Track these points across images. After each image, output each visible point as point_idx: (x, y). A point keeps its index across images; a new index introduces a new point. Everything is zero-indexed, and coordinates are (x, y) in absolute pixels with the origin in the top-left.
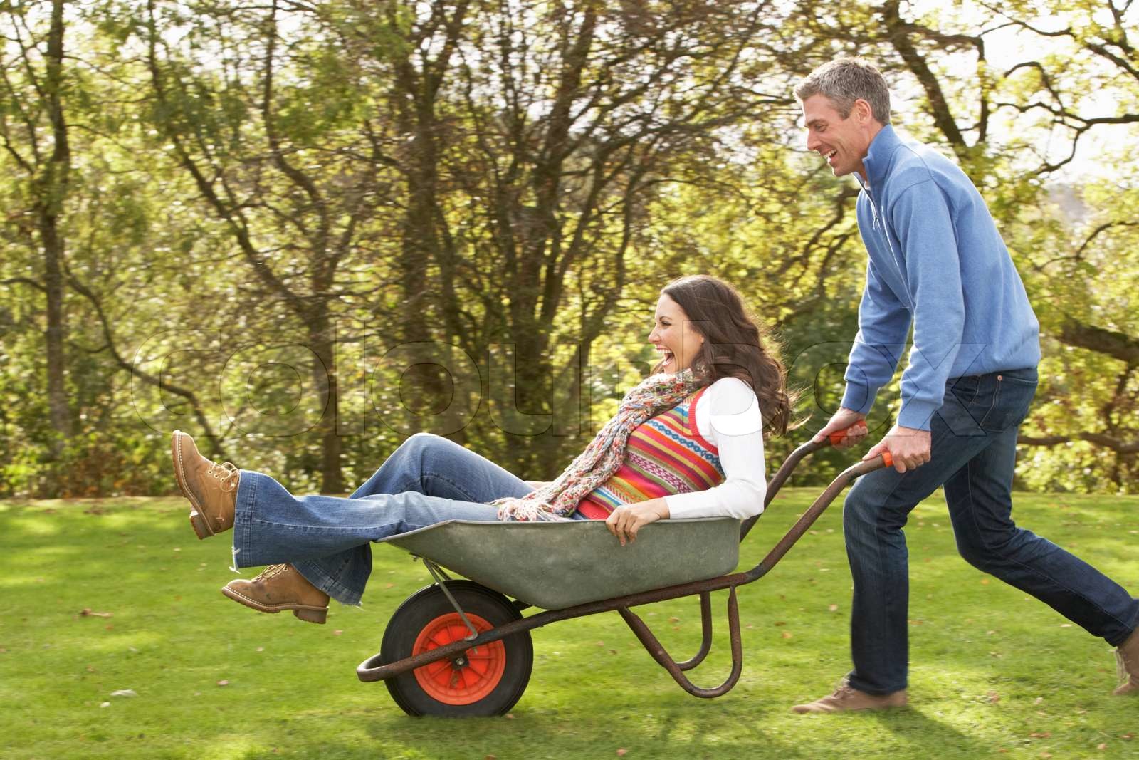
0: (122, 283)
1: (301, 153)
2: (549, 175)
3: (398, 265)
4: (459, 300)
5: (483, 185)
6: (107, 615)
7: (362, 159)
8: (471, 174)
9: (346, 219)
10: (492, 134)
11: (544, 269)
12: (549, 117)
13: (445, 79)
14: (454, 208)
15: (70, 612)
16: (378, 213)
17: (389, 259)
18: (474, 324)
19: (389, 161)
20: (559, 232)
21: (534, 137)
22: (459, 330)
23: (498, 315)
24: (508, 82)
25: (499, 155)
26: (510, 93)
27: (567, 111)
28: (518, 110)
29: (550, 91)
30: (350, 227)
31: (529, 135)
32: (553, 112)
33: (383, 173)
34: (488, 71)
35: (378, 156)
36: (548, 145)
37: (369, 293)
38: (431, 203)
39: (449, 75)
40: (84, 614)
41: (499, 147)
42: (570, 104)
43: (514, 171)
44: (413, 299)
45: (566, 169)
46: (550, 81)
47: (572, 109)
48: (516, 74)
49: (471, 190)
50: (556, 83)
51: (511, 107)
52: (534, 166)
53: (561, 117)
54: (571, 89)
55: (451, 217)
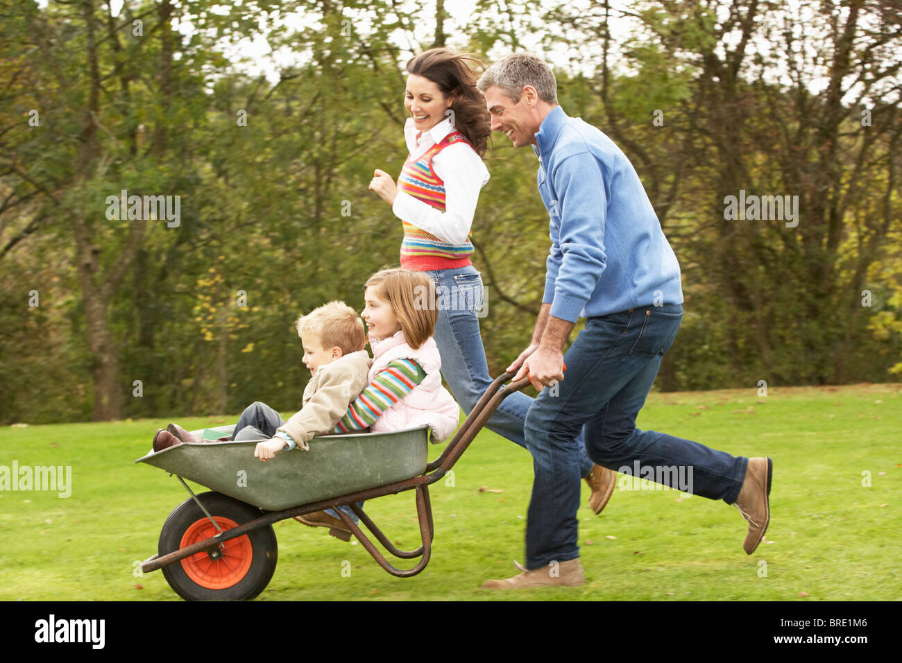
0: (499, 234)
1: (634, 127)
2: (828, 136)
3: (713, 211)
4: (762, 238)
5: (777, 147)
6: (499, 491)
7: (682, 130)
8: (768, 138)
9: (671, 178)
10: (782, 107)
11: (827, 211)
12: (826, 91)
13: (743, 64)
14: (755, 165)
15: (470, 490)
16: (696, 172)
17: (706, 208)
18: (776, 256)
19: (703, 131)
20: (838, 180)
21: (815, 107)
22: (763, 261)
23: (793, 248)
24: (792, 64)
25: (788, 123)
26: (794, 74)
27: (839, 85)
28: (801, 86)
29: (825, 70)
30: (675, 183)
31: (811, 106)
32: (829, 87)
33: (699, 141)
34: (776, 57)
35: (694, 127)
36: (826, 113)
37: (692, 235)
38: (738, 163)
39: (747, 61)
40: (481, 491)
41: (788, 116)
42: (841, 80)
43: (801, 133)
44: (726, 238)
45: (842, 131)
46: (825, 63)
47: (843, 83)
48: (798, 58)
49: (767, 150)
50: (830, 64)
51: (796, 85)
52: (817, 130)
53: (835, 91)
54: (842, 68)
55: (754, 172)
